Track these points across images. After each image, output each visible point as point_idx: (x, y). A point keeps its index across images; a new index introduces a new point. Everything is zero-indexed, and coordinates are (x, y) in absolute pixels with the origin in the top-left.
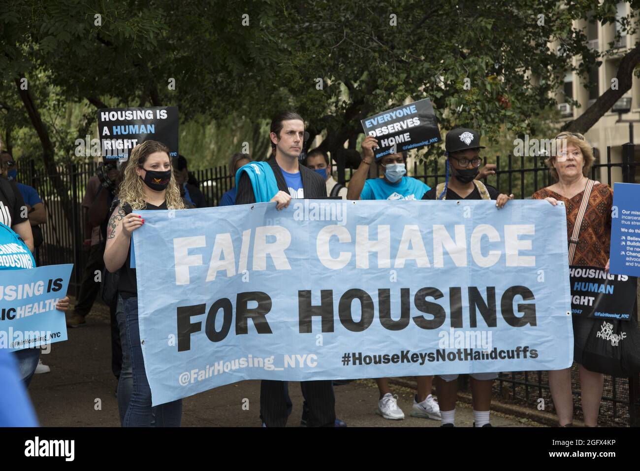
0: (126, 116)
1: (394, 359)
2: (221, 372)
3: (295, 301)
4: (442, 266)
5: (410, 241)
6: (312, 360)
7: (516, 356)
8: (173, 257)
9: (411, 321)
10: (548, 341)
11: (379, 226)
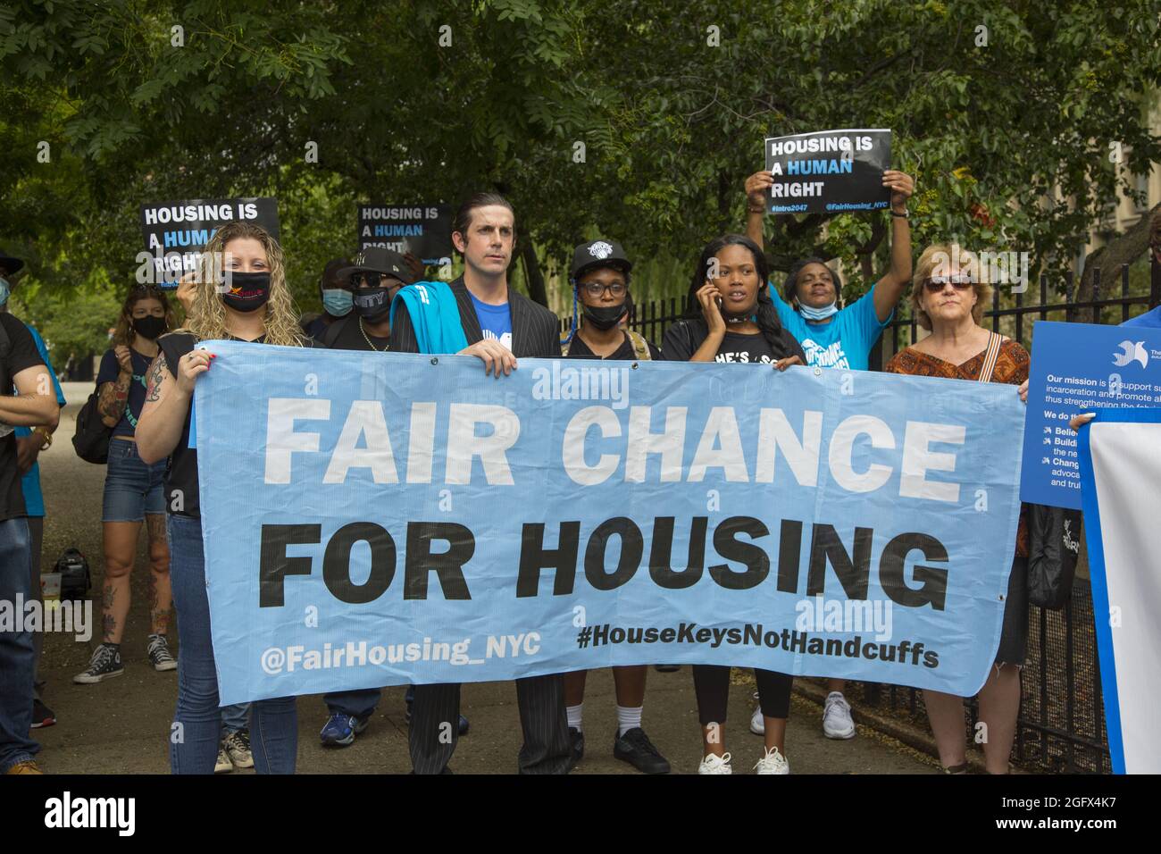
0: (185, 215)
1: (667, 635)
2: (362, 662)
3: (516, 542)
4: (772, 481)
5: (718, 434)
6: (533, 643)
7: (897, 657)
8: (264, 432)
9: (706, 575)
10: (959, 642)
11: (669, 408)
